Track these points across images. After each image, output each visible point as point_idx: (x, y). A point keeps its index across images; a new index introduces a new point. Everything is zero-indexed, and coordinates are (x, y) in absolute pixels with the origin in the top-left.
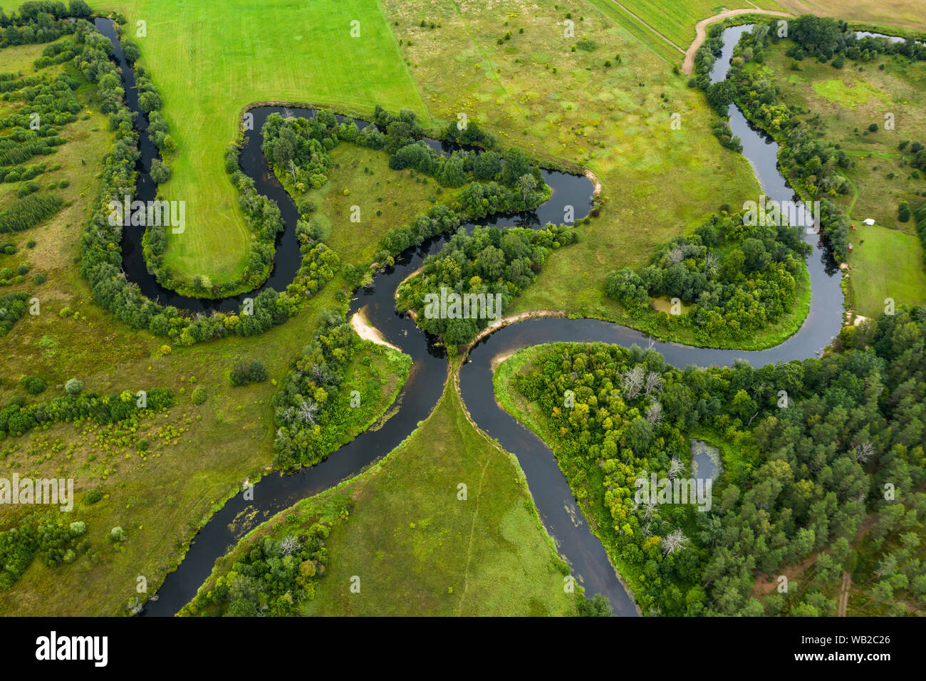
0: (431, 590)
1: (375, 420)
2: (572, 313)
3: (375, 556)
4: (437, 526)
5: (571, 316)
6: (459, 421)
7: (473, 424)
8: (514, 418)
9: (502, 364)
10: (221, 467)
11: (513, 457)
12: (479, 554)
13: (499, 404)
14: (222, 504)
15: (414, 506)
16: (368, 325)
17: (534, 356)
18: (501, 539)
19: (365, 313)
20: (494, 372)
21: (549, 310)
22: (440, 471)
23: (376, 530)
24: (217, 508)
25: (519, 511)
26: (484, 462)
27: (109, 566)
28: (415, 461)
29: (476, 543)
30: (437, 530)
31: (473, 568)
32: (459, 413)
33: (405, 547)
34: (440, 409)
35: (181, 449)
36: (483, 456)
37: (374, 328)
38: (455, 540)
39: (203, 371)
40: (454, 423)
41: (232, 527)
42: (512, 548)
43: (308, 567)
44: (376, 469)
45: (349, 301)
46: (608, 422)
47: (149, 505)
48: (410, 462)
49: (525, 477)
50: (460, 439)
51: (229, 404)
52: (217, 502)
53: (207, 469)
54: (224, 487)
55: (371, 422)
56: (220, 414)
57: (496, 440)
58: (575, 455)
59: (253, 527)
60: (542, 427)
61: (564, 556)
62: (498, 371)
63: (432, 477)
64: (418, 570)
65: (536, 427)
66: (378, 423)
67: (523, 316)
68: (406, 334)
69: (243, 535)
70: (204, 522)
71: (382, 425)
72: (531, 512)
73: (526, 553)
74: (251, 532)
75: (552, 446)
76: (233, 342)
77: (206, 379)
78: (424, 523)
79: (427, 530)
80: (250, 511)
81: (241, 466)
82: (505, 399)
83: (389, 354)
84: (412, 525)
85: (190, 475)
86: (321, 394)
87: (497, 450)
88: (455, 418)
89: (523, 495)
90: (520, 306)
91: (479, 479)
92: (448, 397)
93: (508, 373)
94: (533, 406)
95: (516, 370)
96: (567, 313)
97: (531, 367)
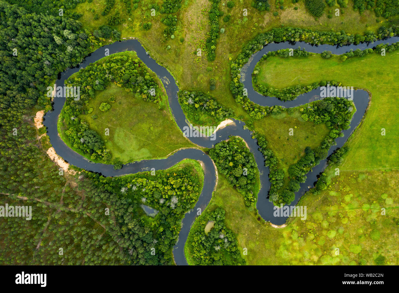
0: (133, 126)
1: (189, 121)
2: (214, 193)
3: (146, 114)
4: (150, 132)
5: (213, 192)
7: (180, 149)
8: (179, 162)
9: (199, 164)
10: (183, 75)
11: (165, 158)
12: (140, 141)
13: (185, 159)
14: (172, 75)
15: (157, 127)
16: (227, 125)
17: (199, 175)
18: (142, 147)
19: (233, 125)
20: (198, 161)
21: (217, 186)
22: (166, 136)
23: (153, 115)
24: (171, 74)
25: (148, 155)
26: (166, 149)
27: (161, 46)
28: (171, 130)
29: (142, 140)
30: (149, 131)
31: (136, 138)
32: (184, 146)
33: (147, 122)
35: (192, 64)
36: (168, 149)
37: (225, 126)
38: (145, 135)
39: (219, 70)
41: (165, 77)
42: (139, 149)
43: (144, 96)
44: (172, 118)
45: (239, 120)
46: (166, 188)
47: (176, 55)
48: (171, 128)
49: (159, 159)
50: (175, 144)
51: (205, 78)
52: (173, 74)
53: (183, 71)
54: (176, 76)
55: (188, 119)
56: (202, 75)
58: (161, 175)
59: (163, 83)
60: (173, 169)
61: (134, 162)
62: (198, 162)
63: (165, 133)
64: (139, 124)
65: (174, 168)
66: (187, 122)
67: (217, 177)
69: (161, 80)
70: (168, 70)
72: (148, 158)
73: (137, 153)
74: (162, 82)
75: (167, 170)
76: (229, 80)
77: (216, 71)
78: (152, 128)
79: (149, 128)
80: (168, 82)
81: (182, 81)
82: (186, 161)
84: (151, 125)
85: (183, 67)
86: (197, 106)
87: (169, 154)
88: (182, 144)
89: (153, 157)
90: (221, 177)
91: (161, 146)
92: (191, 144)
93: (195, 165)
94: (181, 169)
95: (196, 168)
96: (215, 192)
97: (195, 173)
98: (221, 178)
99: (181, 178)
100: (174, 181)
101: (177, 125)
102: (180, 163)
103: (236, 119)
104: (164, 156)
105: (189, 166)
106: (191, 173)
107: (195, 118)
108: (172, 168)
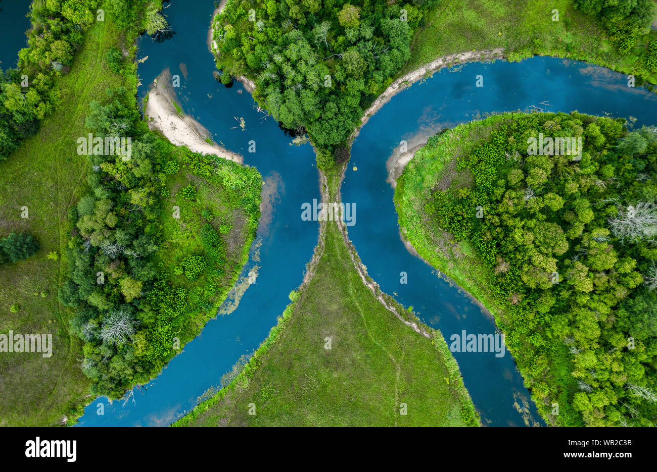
1: (224, 298)
2: (516, 51)
5: (514, 58)
6: (351, 290)
8: (433, 269)
9: (406, 170)
13: (408, 244)
16: (176, 113)
17: (457, 152)
19: (167, 87)
20: (395, 185)
21: (479, 50)
22: (335, 375)
26: (397, 353)
28: (296, 364)
34: (320, 269)
37: (188, 119)
40: (345, 293)
44: (241, 377)
45: (134, 66)
46: (587, 286)
48: (291, 366)
49: (457, 368)
50: (357, 321)
55: (220, 304)
57: (410, 309)
58: (532, 332)
60: (478, 284)
62: (402, 180)
63: (325, 387)
65: (469, 284)
66: (231, 301)
67: (434, 65)
68: (243, 125)
71: (237, 303)
75: (494, 311)
83: (224, 171)
86: (132, 288)
87: (414, 332)
88: (345, 284)
89: (456, 397)
90: (427, 49)
91: (393, 383)
92: (329, 247)
93: (418, 187)
94: (464, 249)
95: (430, 181)
96: (507, 52)
97: (454, 175)
98: (435, 45)
99: (507, 230)
100: (538, 259)
101: (263, 346)
102: (437, 264)
103: (134, 82)
104: (433, 349)
105: (437, 216)
106: (463, 193)
107: (198, 275)
108: (476, 290)
